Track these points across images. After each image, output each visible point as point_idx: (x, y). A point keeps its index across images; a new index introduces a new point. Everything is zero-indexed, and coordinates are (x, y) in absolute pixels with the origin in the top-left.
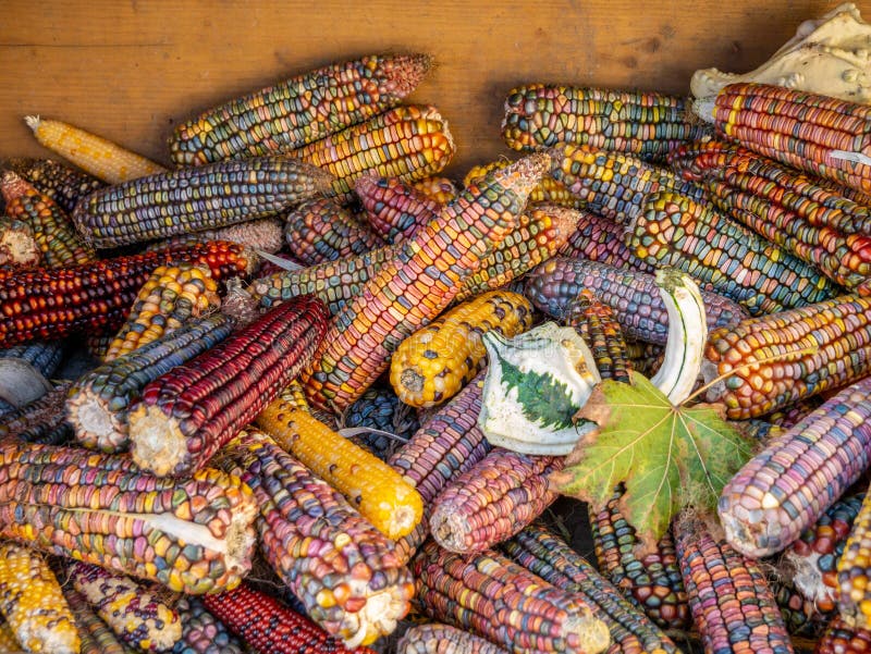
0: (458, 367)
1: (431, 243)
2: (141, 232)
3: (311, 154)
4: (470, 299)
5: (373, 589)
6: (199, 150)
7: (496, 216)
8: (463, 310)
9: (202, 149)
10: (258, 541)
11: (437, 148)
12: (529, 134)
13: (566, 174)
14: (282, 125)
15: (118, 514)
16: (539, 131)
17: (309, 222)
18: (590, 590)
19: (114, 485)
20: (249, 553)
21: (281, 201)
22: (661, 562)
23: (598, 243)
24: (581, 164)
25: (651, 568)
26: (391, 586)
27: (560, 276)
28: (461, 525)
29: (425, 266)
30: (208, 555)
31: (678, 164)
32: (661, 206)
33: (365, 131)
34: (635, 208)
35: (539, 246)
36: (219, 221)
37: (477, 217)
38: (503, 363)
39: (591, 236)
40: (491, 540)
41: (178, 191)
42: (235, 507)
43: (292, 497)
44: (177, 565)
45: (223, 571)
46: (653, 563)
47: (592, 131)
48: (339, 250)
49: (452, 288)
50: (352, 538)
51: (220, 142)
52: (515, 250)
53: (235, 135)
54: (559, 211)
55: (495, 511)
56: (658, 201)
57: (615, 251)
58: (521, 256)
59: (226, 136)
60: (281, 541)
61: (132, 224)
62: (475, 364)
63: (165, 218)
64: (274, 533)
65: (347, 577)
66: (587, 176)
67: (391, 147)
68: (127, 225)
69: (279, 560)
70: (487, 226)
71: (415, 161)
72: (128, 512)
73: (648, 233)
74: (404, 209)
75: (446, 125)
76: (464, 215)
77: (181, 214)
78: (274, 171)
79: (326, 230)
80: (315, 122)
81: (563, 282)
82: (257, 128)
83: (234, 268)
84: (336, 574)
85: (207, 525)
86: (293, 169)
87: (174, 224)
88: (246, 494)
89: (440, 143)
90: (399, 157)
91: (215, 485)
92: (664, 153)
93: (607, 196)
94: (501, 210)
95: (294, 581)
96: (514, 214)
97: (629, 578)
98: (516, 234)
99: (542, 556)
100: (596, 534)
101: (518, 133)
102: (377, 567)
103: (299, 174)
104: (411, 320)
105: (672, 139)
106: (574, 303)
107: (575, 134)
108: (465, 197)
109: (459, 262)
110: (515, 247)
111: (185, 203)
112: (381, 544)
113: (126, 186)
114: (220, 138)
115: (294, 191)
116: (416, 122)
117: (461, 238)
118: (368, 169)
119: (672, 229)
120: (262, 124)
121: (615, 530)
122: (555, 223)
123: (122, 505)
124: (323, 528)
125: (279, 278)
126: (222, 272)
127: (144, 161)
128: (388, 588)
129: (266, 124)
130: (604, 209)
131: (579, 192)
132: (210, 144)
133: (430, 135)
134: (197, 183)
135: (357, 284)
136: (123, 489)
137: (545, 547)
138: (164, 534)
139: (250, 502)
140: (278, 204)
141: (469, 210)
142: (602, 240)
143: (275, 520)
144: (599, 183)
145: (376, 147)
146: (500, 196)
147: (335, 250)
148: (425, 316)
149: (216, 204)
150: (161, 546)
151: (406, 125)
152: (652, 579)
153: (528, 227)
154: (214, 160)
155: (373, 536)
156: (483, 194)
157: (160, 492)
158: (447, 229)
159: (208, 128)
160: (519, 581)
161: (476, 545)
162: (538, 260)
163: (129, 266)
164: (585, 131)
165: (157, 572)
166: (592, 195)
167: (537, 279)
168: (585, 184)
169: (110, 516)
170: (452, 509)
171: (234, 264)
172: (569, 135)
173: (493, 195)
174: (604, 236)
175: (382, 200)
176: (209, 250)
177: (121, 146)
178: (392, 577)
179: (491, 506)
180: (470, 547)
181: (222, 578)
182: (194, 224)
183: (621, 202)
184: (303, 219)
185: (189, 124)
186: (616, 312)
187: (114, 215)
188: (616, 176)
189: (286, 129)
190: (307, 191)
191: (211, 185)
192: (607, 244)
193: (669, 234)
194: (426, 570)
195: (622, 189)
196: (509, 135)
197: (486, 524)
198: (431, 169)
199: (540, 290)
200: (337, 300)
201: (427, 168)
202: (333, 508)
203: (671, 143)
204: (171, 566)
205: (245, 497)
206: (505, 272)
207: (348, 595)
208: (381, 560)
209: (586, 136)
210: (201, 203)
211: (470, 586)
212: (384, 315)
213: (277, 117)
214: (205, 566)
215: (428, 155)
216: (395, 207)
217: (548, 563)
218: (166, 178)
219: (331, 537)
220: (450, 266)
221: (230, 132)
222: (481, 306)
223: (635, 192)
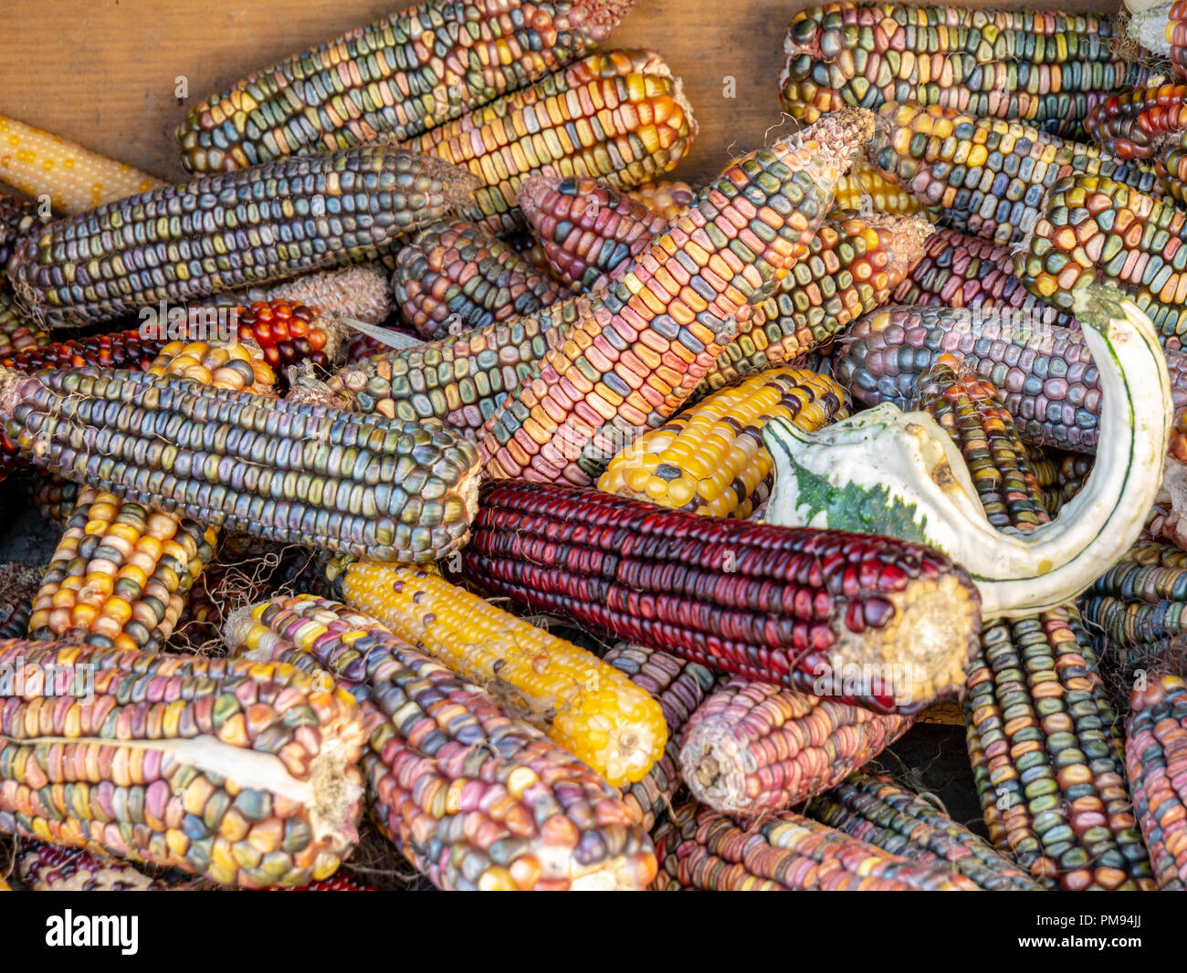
0: (719, 494)
1: (661, 274)
2: (133, 292)
3: (436, 146)
4: (735, 382)
5: (582, 862)
6: (233, 144)
7: (778, 221)
8: (723, 399)
9: (239, 144)
10: (366, 795)
11: (664, 124)
12: (831, 89)
13: (902, 158)
14: (382, 95)
15: (115, 743)
16: (849, 84)
17: (437, 262)
18: (978, 872)
19: (106, 693)
20: (353, 815)
21: (385, 226)
22: (1107, 825)
23: (964, 279)
24: (928, 138)
25: (1089, 837)
26: (614, 857)
27: (897, 337)
28: (738, 757)
29: (651, 315)
30: (281, 808)
31: (1106, 129)
32: (1078, 198)
33: (532, 100)
34: (1030, 212)
35: (857, 282)
36: (273, 267)
37: (744, 223)
38: (800, 472)
39: (951, 267)
40: (793, 788)
41: (197, 215)
42: (325, 725)
43: (426, 713)
44: (224, 828)
45: (307, 841)
46: (1091, 827)
47: (946, 81)
48: (493, 310)
49: (702, 356)
50: (540, 776)
51: (271, 129)
52: (813, 289)
53: (297, 115)
54: (891, 220)
55: (798, 732)
56: (1071, 191)
57: (996, 292)
58: (826, 300)
59: (282, 118)
60: (409, 792)
61: (116, 278)
62: (749, 490)
63: (175, 264)
64: (396, 779)
65: (534, 844)
66: (940, 159)
67: (582, 125)
68: (107, 281)
69: (408, 826)
70: (761, 239)
71: (625, 150)
72: (134, 738)
73: (1056, 249)
74: (607, 233)
75: (679, 85)
76: (720, 220)
77: (204, 256)
78: (372, 172)
79: (468, 275)
80: (442, 88)
81: (904, 347)
82: (337, 101)
83: (304, 347)
84: (514, 838)
85: (277, 754)
86: (404, 167)
87: (192, 276)
88: (345, 702)
89: (669, 116)
90: (596, 143)
91: (289, 685)
92: (1079, 117)
93: (977, 195)
94: (787, 208)
95: (437, 862)
96: (810, 218)
97: (1049, 857)
98: (815, 261)
99: (886, 822)
100: (984, 785)
101: (811, 90)
102: (588, 823)
103: (416, 176)
104: (628, 415)
105: (1092, 90)
106: (925, 379)
107: (915, 87)
108: (720, 190)
109: (712, 307)
110: (814, 286)
111: (212, 236)
112: (591, 786)
113: (103, 211)
114: (272, 122)
115: (408, 207)
116: (624, 79)
117: (716, 261)
118: (541, 166)
119: (1101, 238)
120: (345, 93)
121: (1019, 773)
122: (885, 241)
123: (122, 727)
124: (485, 761)
125: (386, 360)
126: (282, 354)
127: (133, 174)
128: (608, 862)
129: (352, 93)
130: (975, 219)
131: (926, 191)
132: (254, 133)
133: (649, 101)
134: (232, 198)
135: (528, 363)
136: (124, 700)
137: (892, 807)
138: (200, 774)
139: (353, 718)
140: (379, 232)
141: (728, 211)
142: (971, 273)
143: (397, 756)
144: (963, 170)
145: (554, 127)
146: (783, 183)
147: (485, 311)
148: (655, 409)
149: (268, 235)
150: (194, 797)
151: (607, 85)
152: (1090, 856)
153: (836, 249)
154: (259, 160)
155: (577, 773)
156: (754, 182)
157: (189, 702)
158: (689, 247)
159: (248, 104)
160: (847, 854)
161: (766, 795)
162: (857, 309)
163: (113, 349)
164: (933, 82)
165: (188, 847)
166: (950, 194)
167: (854, 345)
168: (936, 173)
169: (101, 748)
170: (720, 731)
171: (303, 340)
172: (904, 90)
173: (772, 183)
174: (975, 265)
175: (568, 218)
176: (257, 316)
177: (91, 149)
178: (616, 842)
179: (791, 726)
180: (755, 799)
181: (307, 852)
182: (228, 275)
183: (1003, 203)
184: (426, 258)
185: (215, 101)
186: (1004, 394)
187: (83, 262)
188: (995, 156)
189: (389, 102)
190: (431, 206)
191: (257, 202)
192: (980, 280)
193: (1095, 247)
194: (675, 852)
195: (1005, 180)
196: (794, 95)
197: (783, 756)
198: (654, 164)
199: (861, 365)
200: (492, 394)
201: (647, 162)
202: (500, 728)
203: (1092, 98)
204: (213, 833)
205: (343, 709)
206: (796, 332)
207: (537, 874)
208: (593, 811)
209: (934, 90)
210: (241, 234)
211: (758, 871)
212: (579, 408)
213: (373, 80)
214: (276, 829)
215: (648, 138)
216: (592, 229)
217: (899, 832)
218: (176, 193)
219: (501, 776)
220: (697, 313)
221: (289, 110)
222: (755, 392)
223: (1029, 185)
